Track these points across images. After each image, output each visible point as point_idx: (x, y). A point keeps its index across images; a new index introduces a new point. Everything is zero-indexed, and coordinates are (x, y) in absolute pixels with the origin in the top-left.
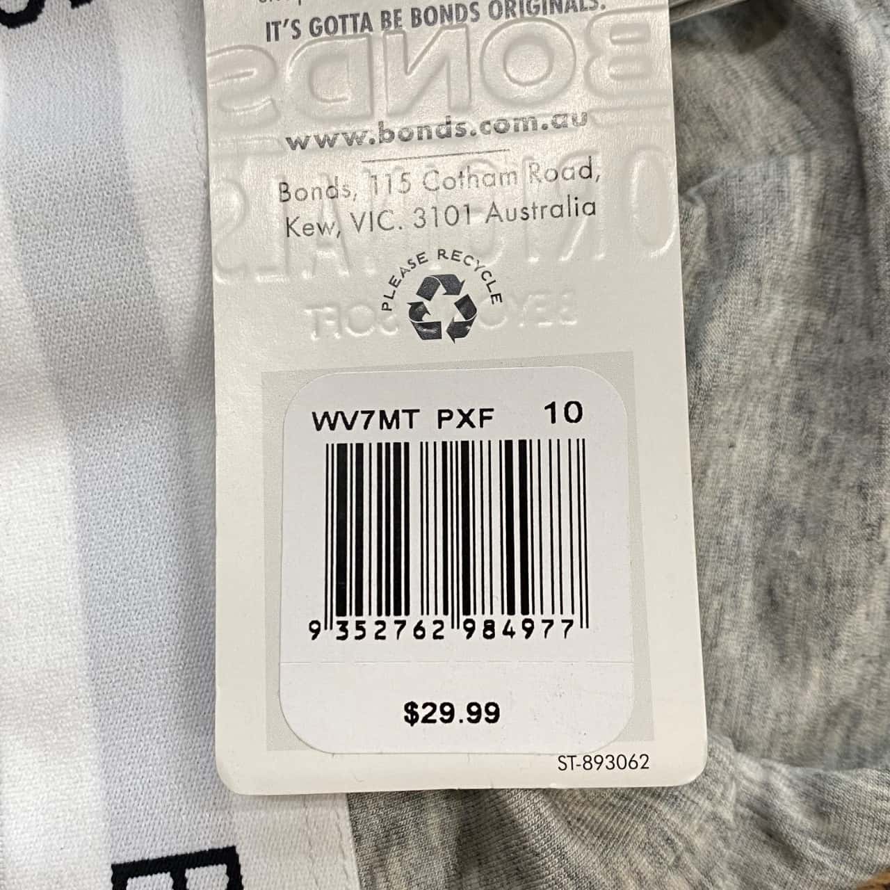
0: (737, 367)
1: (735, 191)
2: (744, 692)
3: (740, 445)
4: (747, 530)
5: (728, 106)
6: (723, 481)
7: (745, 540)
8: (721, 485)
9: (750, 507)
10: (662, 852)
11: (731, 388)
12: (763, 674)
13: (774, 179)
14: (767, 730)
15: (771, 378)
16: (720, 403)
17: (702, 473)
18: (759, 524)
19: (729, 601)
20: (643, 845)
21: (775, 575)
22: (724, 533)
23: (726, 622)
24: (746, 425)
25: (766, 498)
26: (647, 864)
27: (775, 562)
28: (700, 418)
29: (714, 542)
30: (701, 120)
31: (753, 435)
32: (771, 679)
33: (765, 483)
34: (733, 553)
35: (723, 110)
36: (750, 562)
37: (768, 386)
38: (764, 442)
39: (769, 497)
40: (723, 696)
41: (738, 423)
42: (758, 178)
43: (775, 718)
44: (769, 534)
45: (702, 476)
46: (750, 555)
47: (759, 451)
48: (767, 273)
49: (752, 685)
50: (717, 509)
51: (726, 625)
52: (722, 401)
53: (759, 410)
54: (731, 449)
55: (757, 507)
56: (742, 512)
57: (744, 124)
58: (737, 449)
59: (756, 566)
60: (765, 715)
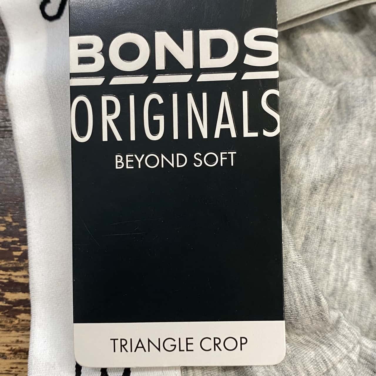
0: (353, 160)
1: (350, 89)
2: (358, 306)
3: (356, 197)
4: (359, 234)
5: (347, 56)
6: (348, 212)
7: (358, 239)
8: (347, 214)
9: (360, 225)
10: (320, 365)
11: (351, 170)
12: (367, 298)
13: (367, 85)
14: (368, 323)
15: (369, 168)
16: (345, 176)
17: (339, 207)
18: (364, 232)
19: (352, 266)
20: (312, 360)
21: (371, 254)
22: (349, 235)
23: (351, 275)
24: (358, 188)
25: (367, 221)
26: (312, 368)
27: (371, 248)
28: (336, 181)
29: (345, 239)
30: (336, 62)
31: (361, 193)
32: (370, 300)
33: (367, 214)
34: (353, 245)
35: (345, 58)
36: (360, 249)
37: (367, 172)
38: (366, 197)
39: (368, 220)
40: (348, 308)
41: (354, 186)
42: (360, 84)
43: (371, 317)
44: (369, 236)
45: (339, 208)
46: (360, 245)
47: (364, 200)
48: (364, 122)
49: (362, 303)
50: (346, 225)
51: (351, 276)
52: (346, 175)
53: (364, 182)
54: (351, 198)
55: (363, 225)
56: (357, 227)
57: (354, 64)
58: (354, 199)
59: (363, 251)
60: (367, 316)
